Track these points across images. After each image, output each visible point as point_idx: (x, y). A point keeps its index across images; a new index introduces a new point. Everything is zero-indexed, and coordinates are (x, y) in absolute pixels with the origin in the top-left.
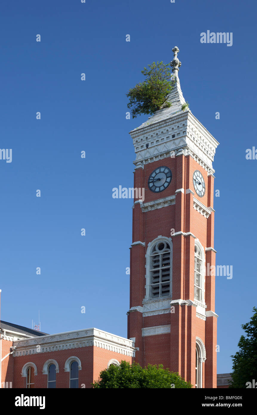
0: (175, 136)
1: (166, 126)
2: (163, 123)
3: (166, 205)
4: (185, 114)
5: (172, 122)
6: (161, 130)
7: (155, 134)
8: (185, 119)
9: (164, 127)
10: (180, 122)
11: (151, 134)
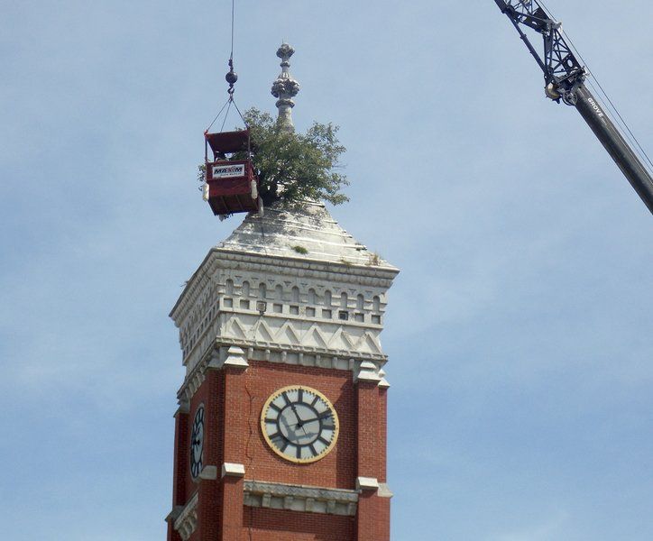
0: (349, 317)
1: (327, 279)
2: (321, 268)
3: (318, 509)
4: (387, 274)
5: (346, 276)
6: (311, 283)
7: (291, 286)
8: (384, 284)
9: (320, 278)
10: (368, 285)
11: (279, 280)
